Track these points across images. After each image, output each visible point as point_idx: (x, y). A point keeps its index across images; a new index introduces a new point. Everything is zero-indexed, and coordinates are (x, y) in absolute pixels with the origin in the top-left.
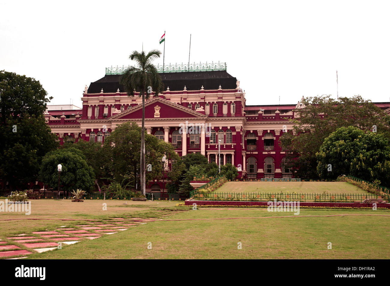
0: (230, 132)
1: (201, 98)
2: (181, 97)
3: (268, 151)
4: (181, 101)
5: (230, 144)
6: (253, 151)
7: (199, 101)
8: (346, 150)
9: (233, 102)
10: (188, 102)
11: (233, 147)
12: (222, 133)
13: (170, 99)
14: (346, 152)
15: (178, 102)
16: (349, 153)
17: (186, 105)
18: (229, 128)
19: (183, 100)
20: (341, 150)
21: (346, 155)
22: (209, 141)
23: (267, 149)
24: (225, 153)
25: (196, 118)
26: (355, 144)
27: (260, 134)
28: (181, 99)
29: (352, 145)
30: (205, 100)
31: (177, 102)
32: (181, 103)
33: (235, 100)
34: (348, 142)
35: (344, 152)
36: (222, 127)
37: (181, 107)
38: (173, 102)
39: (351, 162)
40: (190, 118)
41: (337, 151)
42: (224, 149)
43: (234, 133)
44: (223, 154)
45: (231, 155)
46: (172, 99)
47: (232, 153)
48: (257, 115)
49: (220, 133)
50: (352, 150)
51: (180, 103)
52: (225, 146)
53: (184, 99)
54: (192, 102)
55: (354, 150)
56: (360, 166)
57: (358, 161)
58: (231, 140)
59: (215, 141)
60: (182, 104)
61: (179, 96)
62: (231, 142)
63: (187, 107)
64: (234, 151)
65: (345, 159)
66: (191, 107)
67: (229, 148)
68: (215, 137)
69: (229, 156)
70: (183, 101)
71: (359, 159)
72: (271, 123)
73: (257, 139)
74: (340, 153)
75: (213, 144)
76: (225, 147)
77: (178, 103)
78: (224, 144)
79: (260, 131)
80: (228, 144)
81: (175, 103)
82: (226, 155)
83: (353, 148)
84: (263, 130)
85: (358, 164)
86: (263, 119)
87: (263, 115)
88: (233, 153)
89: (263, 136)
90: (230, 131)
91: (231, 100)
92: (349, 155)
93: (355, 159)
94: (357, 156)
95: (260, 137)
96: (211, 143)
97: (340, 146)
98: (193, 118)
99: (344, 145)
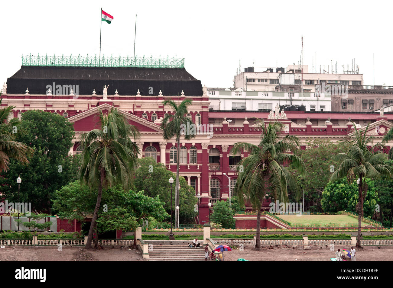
0: (195, 150)
1: (160, 107)
2: (134, 103)
3: (234, 172)
4: (134, 109)
5: (195, 164)
6: (215, 172)
7: (157, 110)
8: (345, 192)
9: (198, 112)
10: (142, 110)
11: (198, 169)
12: (185, 150)
13: (119, 106)
14: (346, 193)
15: (130, 110)
16: (347, 193)
17: (140, 114)
18: (193, 144)
19: (135, 107)
20: (342, 191)
21: (345, 195)
22: (169, 160)
23: (232, 169)
24: (189, 175)
25: (155, 133)
26: (351, 187)
27: (225, 150)
28: (134, 107)
29: (350, 188)
30: (163, 109)
31: (128, 110)
32: (134, 111)
33: (201, 111)
34: (347, 186)
35: (344, 193)
36: (185, 143)
37: (133, 116)
38: (123, 110)
39: (349, 200)
40: (148, 133)
41: (339, 192)
42: (189, 171)
43: (200, 152)
44: (187, 177)
45: (196, 178)
46: (121, 106)
47: (197, 176)
48: (222, 126)
49: (182, 150)
50: (350, 192)
51: (132, 112)
52: (189, 167)
53: (138, 107)
54: (147, 110)
55: (351, 192)
56: (355, 203)
57: (353, 200)
58: (196, 160)
59: (176, 160)
60: (135, 113)
61: (131, 102)
62: (196, 162)
63: (141, 117)
64: (201, 173)
65: (345, 198)
66: (146, 117)
67: (194, 169)
68: (176, 156)
69: (194, 179)
70: (136, 109)
71: (354, 199)
72: (239, 137)
73: (221, 157)
74: (341, 194)
75: (174, 164)
76: (189, 169)
77: (130, 112)
78: (187, 164)
79: (225, 147)
80: (192, 164)
81: (126, 111)
82: (190, 178)
83: (350, 190)
84: (229, 145)
85: (353, 202)
86: (229, 130)
87: (229, 126)
88: (199, 176)
89: (228, 153)
90: (194, 148)
91: (196, 110)
92: (348, 195)
93: (351, 198)
94: (353, 196)
95: (225, 154)
96: (172, 162)
97: (341, 188)
98: (152, 133)
99: (344, 187)
